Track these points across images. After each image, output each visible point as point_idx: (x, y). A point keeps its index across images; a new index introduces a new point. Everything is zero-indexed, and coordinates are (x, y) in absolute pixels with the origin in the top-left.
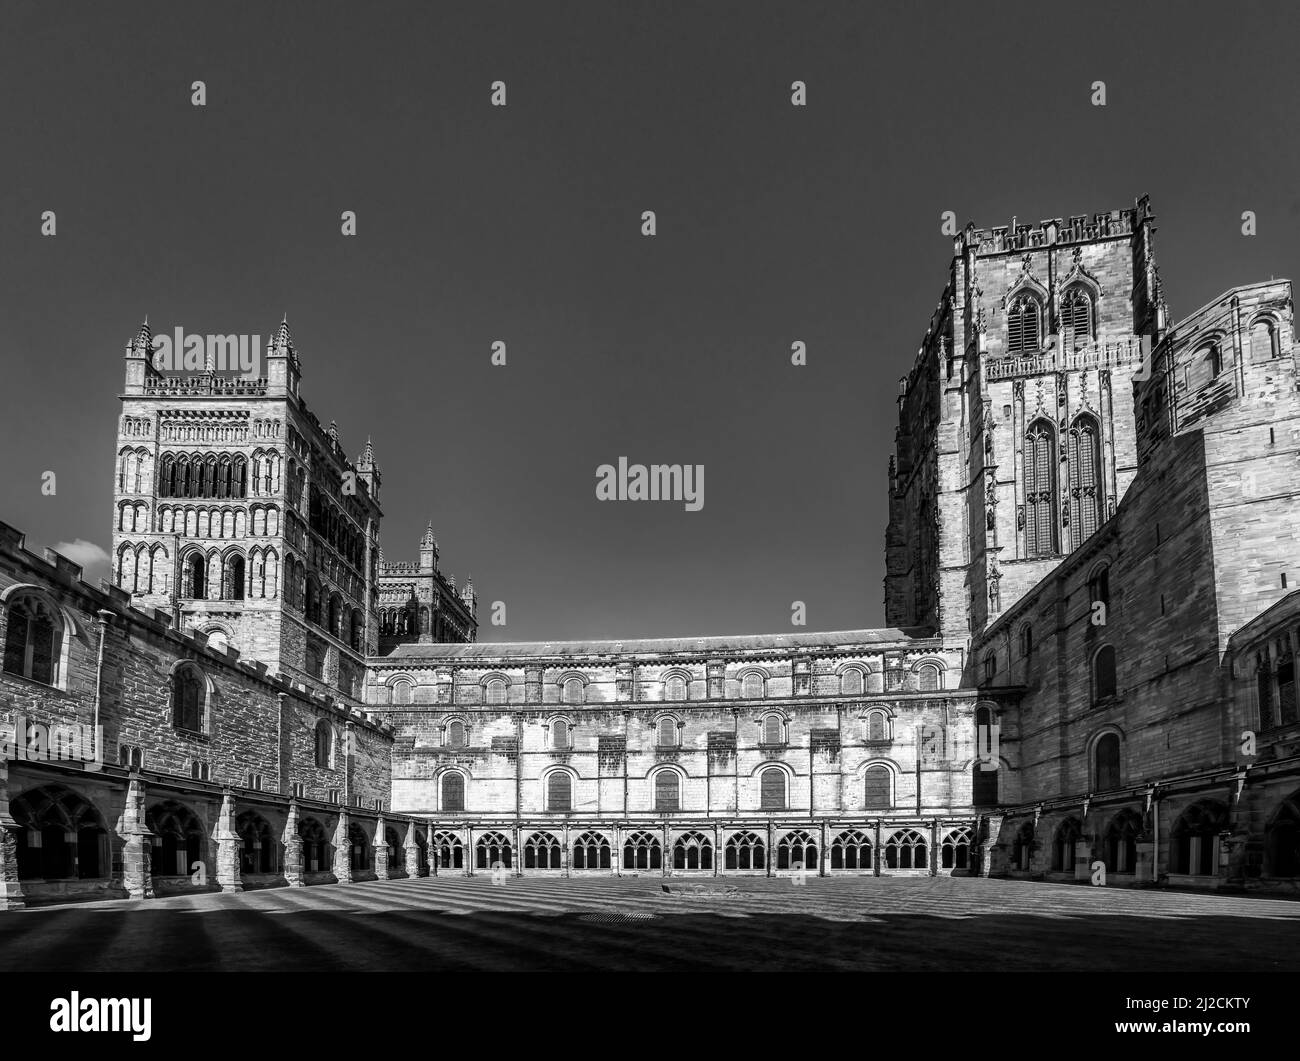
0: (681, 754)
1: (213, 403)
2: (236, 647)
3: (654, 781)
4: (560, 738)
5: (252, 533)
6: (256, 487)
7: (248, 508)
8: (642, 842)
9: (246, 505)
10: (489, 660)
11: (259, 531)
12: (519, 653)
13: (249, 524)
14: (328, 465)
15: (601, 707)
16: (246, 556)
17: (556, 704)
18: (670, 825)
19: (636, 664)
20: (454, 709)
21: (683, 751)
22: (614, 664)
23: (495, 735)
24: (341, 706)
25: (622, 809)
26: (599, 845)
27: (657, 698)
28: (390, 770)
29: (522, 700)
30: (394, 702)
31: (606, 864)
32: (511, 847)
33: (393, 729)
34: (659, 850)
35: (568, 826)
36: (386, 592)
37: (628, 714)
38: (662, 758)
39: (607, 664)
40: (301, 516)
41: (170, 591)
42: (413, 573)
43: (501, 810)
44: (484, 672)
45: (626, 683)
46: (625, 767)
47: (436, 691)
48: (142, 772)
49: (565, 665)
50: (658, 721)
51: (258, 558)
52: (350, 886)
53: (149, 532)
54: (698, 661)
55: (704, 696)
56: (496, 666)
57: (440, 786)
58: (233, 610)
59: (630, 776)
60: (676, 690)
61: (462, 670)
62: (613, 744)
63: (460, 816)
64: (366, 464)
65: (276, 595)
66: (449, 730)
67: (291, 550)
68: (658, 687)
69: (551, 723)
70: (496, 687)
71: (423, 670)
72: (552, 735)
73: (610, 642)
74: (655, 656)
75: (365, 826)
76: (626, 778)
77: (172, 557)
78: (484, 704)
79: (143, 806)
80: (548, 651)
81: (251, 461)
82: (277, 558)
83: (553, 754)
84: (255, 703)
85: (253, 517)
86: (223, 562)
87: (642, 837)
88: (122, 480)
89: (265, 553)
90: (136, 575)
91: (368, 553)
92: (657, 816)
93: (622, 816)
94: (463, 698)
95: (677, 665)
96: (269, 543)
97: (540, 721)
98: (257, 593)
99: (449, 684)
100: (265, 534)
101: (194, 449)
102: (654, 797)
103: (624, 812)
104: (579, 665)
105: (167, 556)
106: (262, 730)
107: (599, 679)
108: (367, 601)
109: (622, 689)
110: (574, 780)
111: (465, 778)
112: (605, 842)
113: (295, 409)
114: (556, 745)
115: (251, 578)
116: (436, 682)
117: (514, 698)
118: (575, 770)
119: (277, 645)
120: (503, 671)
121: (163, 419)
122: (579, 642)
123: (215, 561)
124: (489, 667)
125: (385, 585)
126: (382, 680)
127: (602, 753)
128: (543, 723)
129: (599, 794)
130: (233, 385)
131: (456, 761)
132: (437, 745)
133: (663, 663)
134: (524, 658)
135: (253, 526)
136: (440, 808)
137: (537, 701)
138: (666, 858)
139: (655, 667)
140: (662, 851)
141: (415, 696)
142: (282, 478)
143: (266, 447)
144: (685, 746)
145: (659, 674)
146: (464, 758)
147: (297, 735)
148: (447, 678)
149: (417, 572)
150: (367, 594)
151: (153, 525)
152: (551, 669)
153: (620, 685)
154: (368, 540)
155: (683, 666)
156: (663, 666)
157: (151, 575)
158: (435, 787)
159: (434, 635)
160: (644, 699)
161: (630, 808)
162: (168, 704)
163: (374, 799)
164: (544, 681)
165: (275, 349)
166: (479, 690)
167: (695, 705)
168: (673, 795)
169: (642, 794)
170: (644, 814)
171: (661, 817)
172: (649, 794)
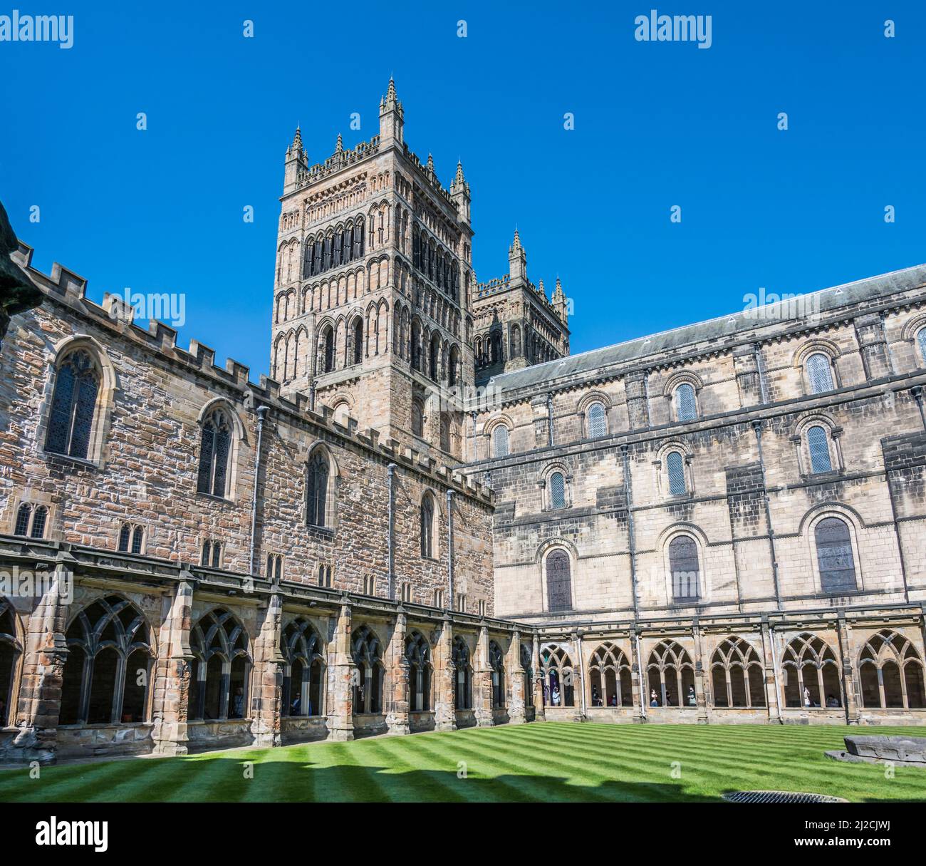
0: (846, 484)
1: (340, 177)
2: (356, 418)
3: (813, 539)
4: (677, 481)
5: (369, 290)
6: (371, 243)
7: (365, 266)
8: (808, 655)
9: (364, 263)
10: (584, 375)
11: (374, 287)
12: (616, 358)
13: (366, 281)
14: (427, 199)
15: (722, 421)
16: (364, 316)
17: (665, 427)
18: (848, 620)
19: (758, 344)
20: (552, 454)
21: (848, 479)
22: (730, 349)
23: (600, 485)
24: (443, 471)
25: (771, 593)
26: (745, 662)
27: (794, 393)
28: (492, 553)
29: (625, 427)
30: (493, 456)
31: (760, 701)
32: (630, 668)
33: (492, 492)
34: (835, 668)
35: (700, 628)
36: (480, 317)
37: (758, 425)
38: (819, 496)
39: (720, 351)
40: (406, 258)
41: (309, 372)
42: (504, 288)
43: (614, 607)
44: (581, 393)
45: (749, 377)
46: (768, 517)
47: (533, 432)
48: (282, 584)
49: (670, 364)
50: (802, 430)
51: (373, 313)
52: (454, 734)
53: (295, 317)
54: (841, 323)
55: (862, 379)
56: (592, 383)
57: (544, 571)
58: (353, 376)
59: (777, 533)
60: (819, 376)
61: (558, 396)
62: (745, 479)
63: (569, 619)
64: (458, 186)
65: (387, 349)
66: (549, 485)
67: (399, 296)
68: (793, 375)
69: (662, 456)
70: (595, 414)
71: (518, 406)
72: (667, 475)
73: (720, 319)
74: (781, 328)
75: (468, 640)
76: (770, 536)
77: (310, 336)
78: (585, 441)
79: (279, 625)
80: (648, 348)
81: (368, 219)
82: (387, 310)
83: (671, 507)
84: (370, 482)
85: (369, 272)
86: (347, 327)
87: (807, 645)
88: (279, 274)
89: (378, 306)
90: (286, 363)
91: (462, 278)
92: (824, 604)
93: (771, 607)
94: (562, 436)
95: (813, 336)
96: (381, 296)
97: (650, 456)
98: (372, 353)
99: (545, 419)
100: (379, 287)
101: (327, 224)
102: (816, 568)
103: (776, 599)
104: (687, 361)
105: (307, 337)
106: (374, 516)
107: (715, 377)
108: (462, 333)
109: (746, 388)
110: (701, 548)
111: (570, 556)
112: (754, 656)
113: (400, 155)
114: (673, 491)
115: (368, 337)
116: (532, 418)
117: (617, 426)
118: (701, 531)
119: (387, 406)
120: (601, 388)
121: (307, 206)
122: (683, 328)
123: (341, 329)
124: (585, 385)
125: (478, 309)
126: (479, 427)
127: (733, 497)
128: (654, 459)
129: (737, 569)
130: (355, 153)
131: (559, 532)
132: (537, 511)
133: (793, 335)
134: (621, 366)
135: (369, 283)
136: (546, 608)
137: (643, 426)
138: (849, 686)
139: (784, 343)
140: (840, 670)
141: (513, 443)
142: (391, 226)
143: (378, 201)
144: (851, 469)
145: (791, 354)
146: (568, 526)
147: (406, 517)
148: (542, 411)
149: (507, 286)
150: (463, 323)
151: (299, 308)
152: (655, 374)
153: (741, 381)
154: (461, 264)
155: (822, 335)
156: (794, 340)
157: (296, 359)
158: (538, 575)
159: (526, 355)
160: (777, 399)
161: (784, 592)
162: (303, 498)
163: (477, 599)
164: (649, 394)
165: (384, 106)
166: (577, 419)
167: (852, 395)
168: (845, 561)
169: (798, 563)
170: (805, 602)
171: (831, 605)
172: (809, 563)
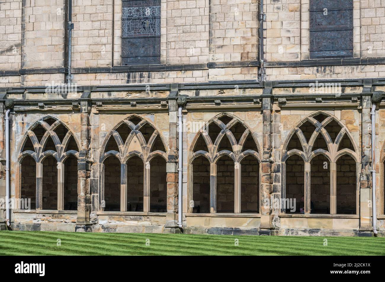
25: (59, 63)
103: (64, 70)
161: (76, 62)
168: (153, 25)
169: (97, 24)
170: (100, 76)
171: (128, 82)
172: (110, 26)
